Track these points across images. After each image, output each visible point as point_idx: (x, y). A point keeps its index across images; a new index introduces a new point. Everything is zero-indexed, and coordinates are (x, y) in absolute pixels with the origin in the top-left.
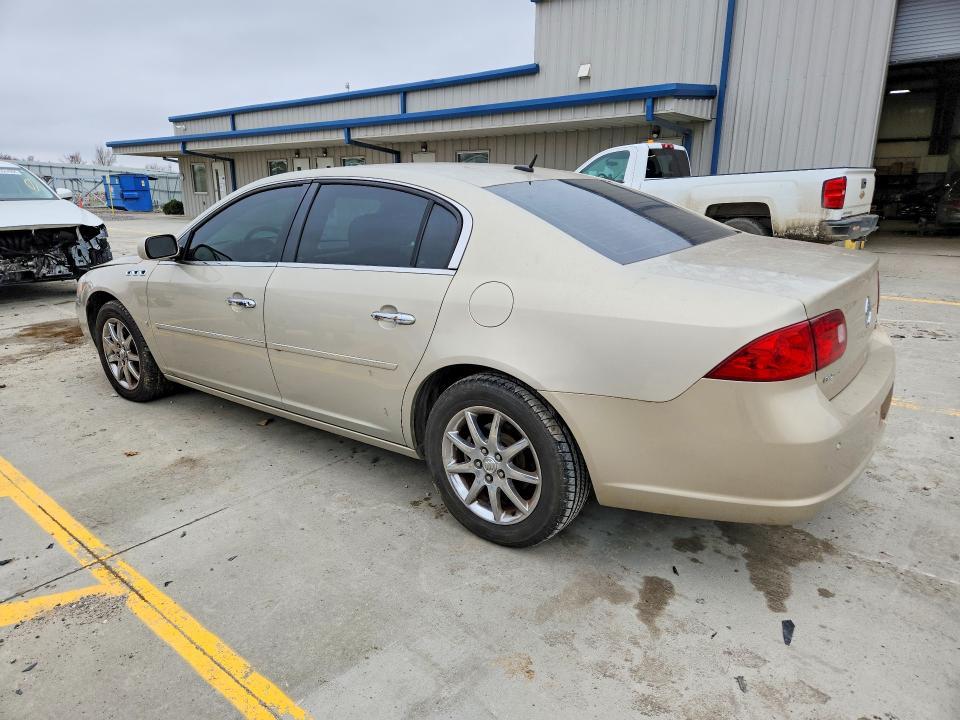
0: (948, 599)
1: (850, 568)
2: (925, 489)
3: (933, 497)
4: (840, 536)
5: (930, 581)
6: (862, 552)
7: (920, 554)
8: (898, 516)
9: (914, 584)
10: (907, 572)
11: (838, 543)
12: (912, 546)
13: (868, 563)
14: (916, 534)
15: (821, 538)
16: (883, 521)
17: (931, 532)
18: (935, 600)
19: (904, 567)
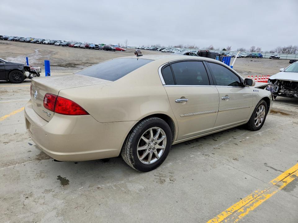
0: (2, 164)
1: (29, 158)
2: (27, 197)
3: (22, 196)
4: (38, 163)
5: (9, 165)
6: (30, 163)
7: (15, 171)
8: (29, 179)
9: (12, 163)
10: (15, 164)
11: (37, 161)
12: (18, 171)
13: (26, 161)
14: (19, 176)
15: (42, 160)
16: (32, 174)
17: (15, 179)
18: (6, 162)
19: (17, 165)
